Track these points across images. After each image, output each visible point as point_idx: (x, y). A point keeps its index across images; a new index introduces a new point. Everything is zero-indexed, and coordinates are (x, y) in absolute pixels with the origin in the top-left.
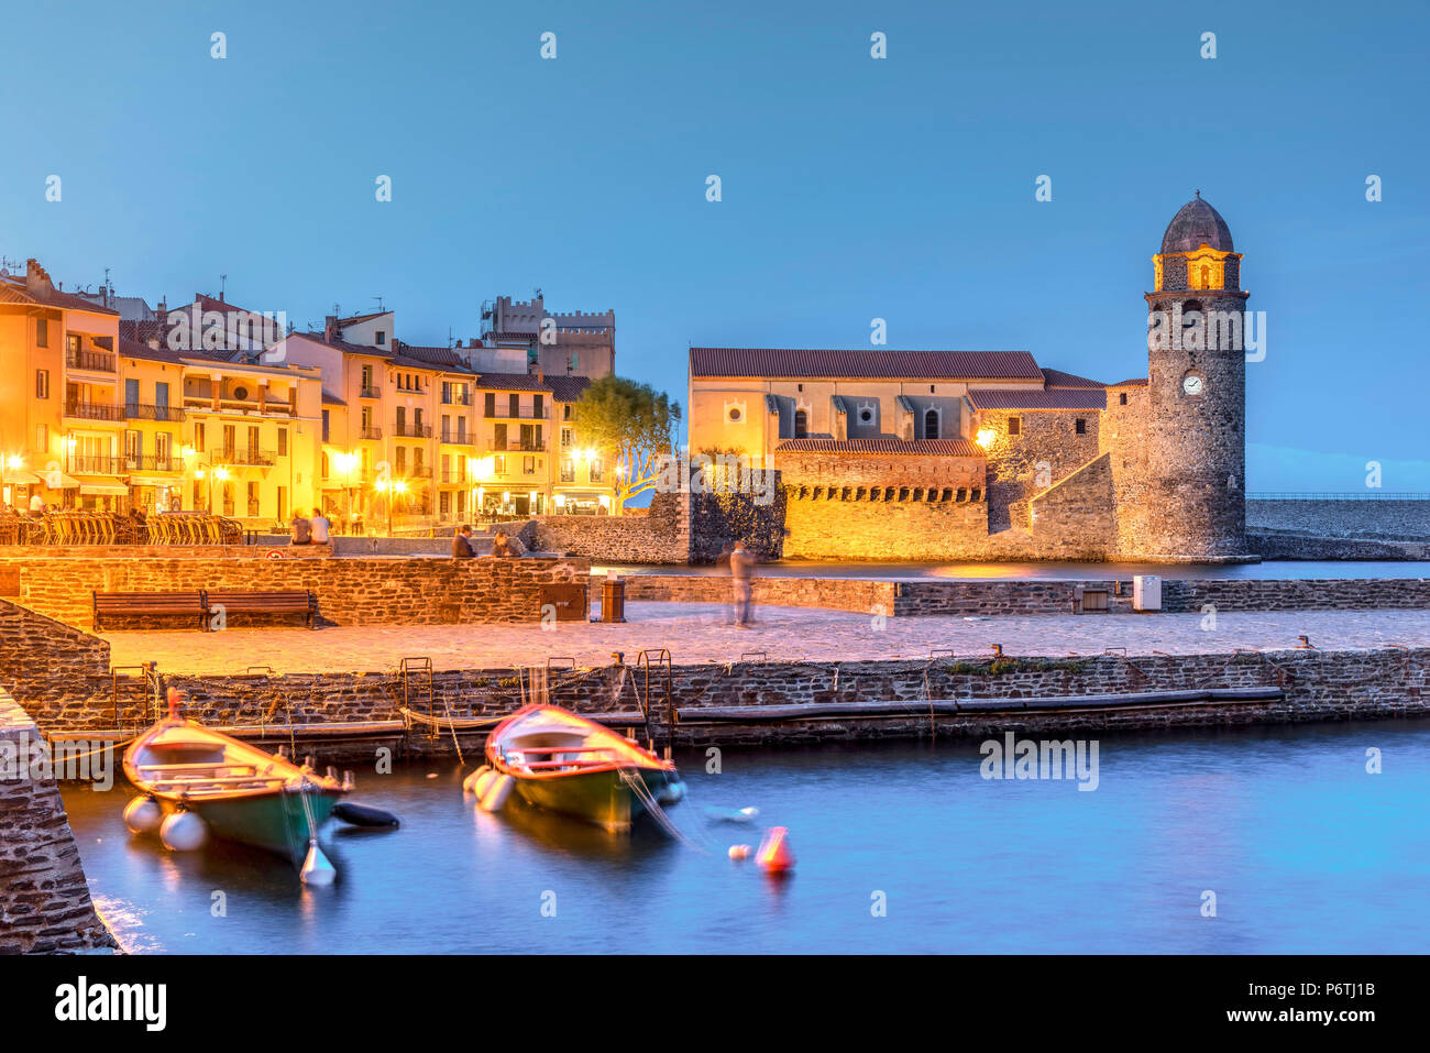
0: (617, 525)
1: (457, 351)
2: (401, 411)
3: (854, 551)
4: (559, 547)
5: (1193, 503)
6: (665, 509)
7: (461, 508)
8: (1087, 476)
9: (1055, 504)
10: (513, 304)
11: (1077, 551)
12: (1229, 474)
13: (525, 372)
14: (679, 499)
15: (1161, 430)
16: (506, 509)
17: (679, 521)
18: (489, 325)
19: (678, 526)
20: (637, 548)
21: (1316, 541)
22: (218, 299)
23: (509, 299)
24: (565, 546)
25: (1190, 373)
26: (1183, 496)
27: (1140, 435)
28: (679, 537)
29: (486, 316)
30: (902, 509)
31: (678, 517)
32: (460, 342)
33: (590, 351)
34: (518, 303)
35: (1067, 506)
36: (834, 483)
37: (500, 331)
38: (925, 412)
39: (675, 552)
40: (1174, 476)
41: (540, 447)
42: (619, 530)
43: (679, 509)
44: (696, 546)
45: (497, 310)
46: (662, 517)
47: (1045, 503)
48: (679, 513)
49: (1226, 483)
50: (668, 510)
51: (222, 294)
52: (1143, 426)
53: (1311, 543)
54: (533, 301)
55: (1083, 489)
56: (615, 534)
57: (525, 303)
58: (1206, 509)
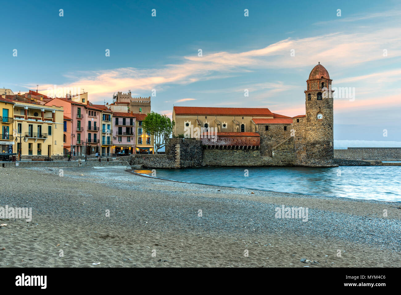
0: (157, 157)
1: (106, 106)
2: (90, 122)
3: (223, 164)
4: (139, 164)
5: (320, 150)
6: (171, 152)
7: (108, 152)
8: (287, 142)
9: (279, 150)
10: (123, 94)
11: (285, 164)
12: (330, 142)
13: (127, 112)
14: (176, 149)
15: (310, 129)
16: (122, 152)
17: (176, 156)
18: (115, 100)
19: (176, 157)
20: (163, 164)
21: (347, 160)
22: (36, 92)
23: (121, 92)
24: (141, 164)
25: (319, 113)
26: (317, 148)
27: (303, 131)
28: (176, 160)
29: (114, 97)
30: (236, 152)
31: (176, 155)
32: (107, 103)
33: (145, 107)
34: (124, 94)
35: (282, 151)
36: (217, 144)
37: (119, 102)
38: (241, 124)
39: (175, 165)
40: (315, 142)
41: (132, 134)
42: (157, 159)
43: (176, 152)
44: (181, 163)
45: (118, 96)
46: (171, 154)
47: (276, 150)
48: (176, 153)
49: (329, 144)
50: (172, 152)
51: (37, 90)
52: (304, 128)
53: (345, 161)
54: (128, 93)
55: (286, 146)
56: (156, 160)
57: (126, 94)
58: (324, 152)
